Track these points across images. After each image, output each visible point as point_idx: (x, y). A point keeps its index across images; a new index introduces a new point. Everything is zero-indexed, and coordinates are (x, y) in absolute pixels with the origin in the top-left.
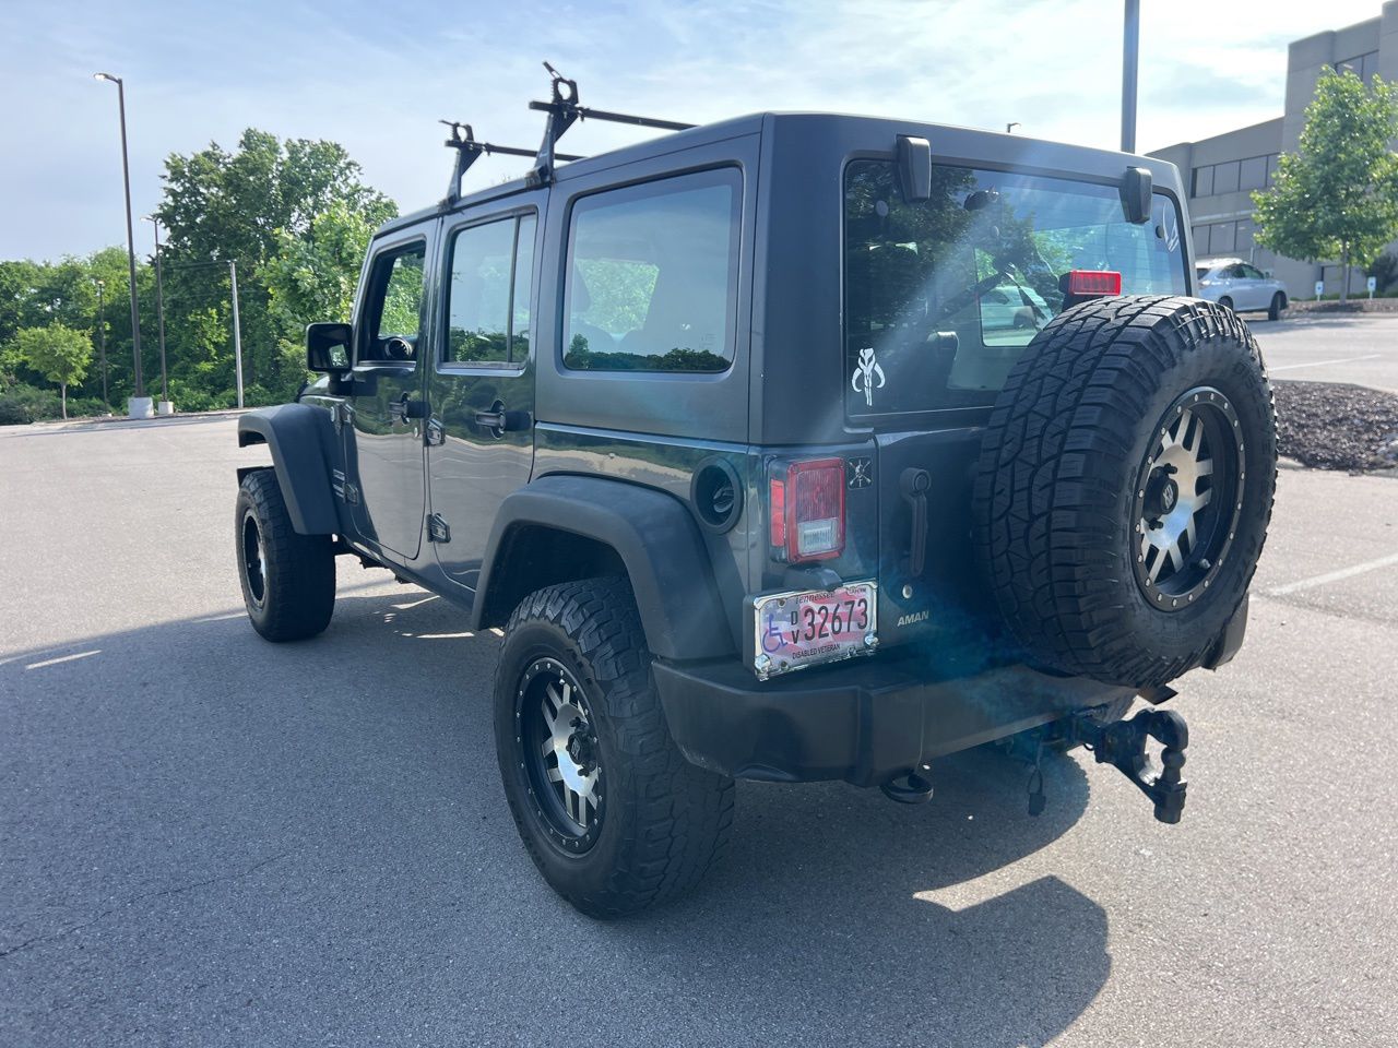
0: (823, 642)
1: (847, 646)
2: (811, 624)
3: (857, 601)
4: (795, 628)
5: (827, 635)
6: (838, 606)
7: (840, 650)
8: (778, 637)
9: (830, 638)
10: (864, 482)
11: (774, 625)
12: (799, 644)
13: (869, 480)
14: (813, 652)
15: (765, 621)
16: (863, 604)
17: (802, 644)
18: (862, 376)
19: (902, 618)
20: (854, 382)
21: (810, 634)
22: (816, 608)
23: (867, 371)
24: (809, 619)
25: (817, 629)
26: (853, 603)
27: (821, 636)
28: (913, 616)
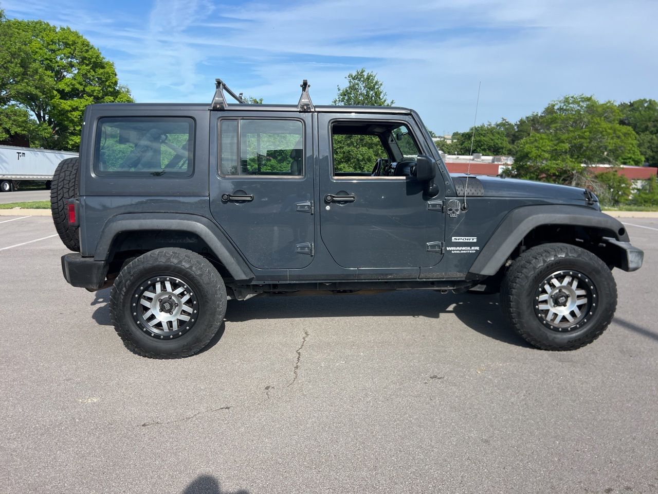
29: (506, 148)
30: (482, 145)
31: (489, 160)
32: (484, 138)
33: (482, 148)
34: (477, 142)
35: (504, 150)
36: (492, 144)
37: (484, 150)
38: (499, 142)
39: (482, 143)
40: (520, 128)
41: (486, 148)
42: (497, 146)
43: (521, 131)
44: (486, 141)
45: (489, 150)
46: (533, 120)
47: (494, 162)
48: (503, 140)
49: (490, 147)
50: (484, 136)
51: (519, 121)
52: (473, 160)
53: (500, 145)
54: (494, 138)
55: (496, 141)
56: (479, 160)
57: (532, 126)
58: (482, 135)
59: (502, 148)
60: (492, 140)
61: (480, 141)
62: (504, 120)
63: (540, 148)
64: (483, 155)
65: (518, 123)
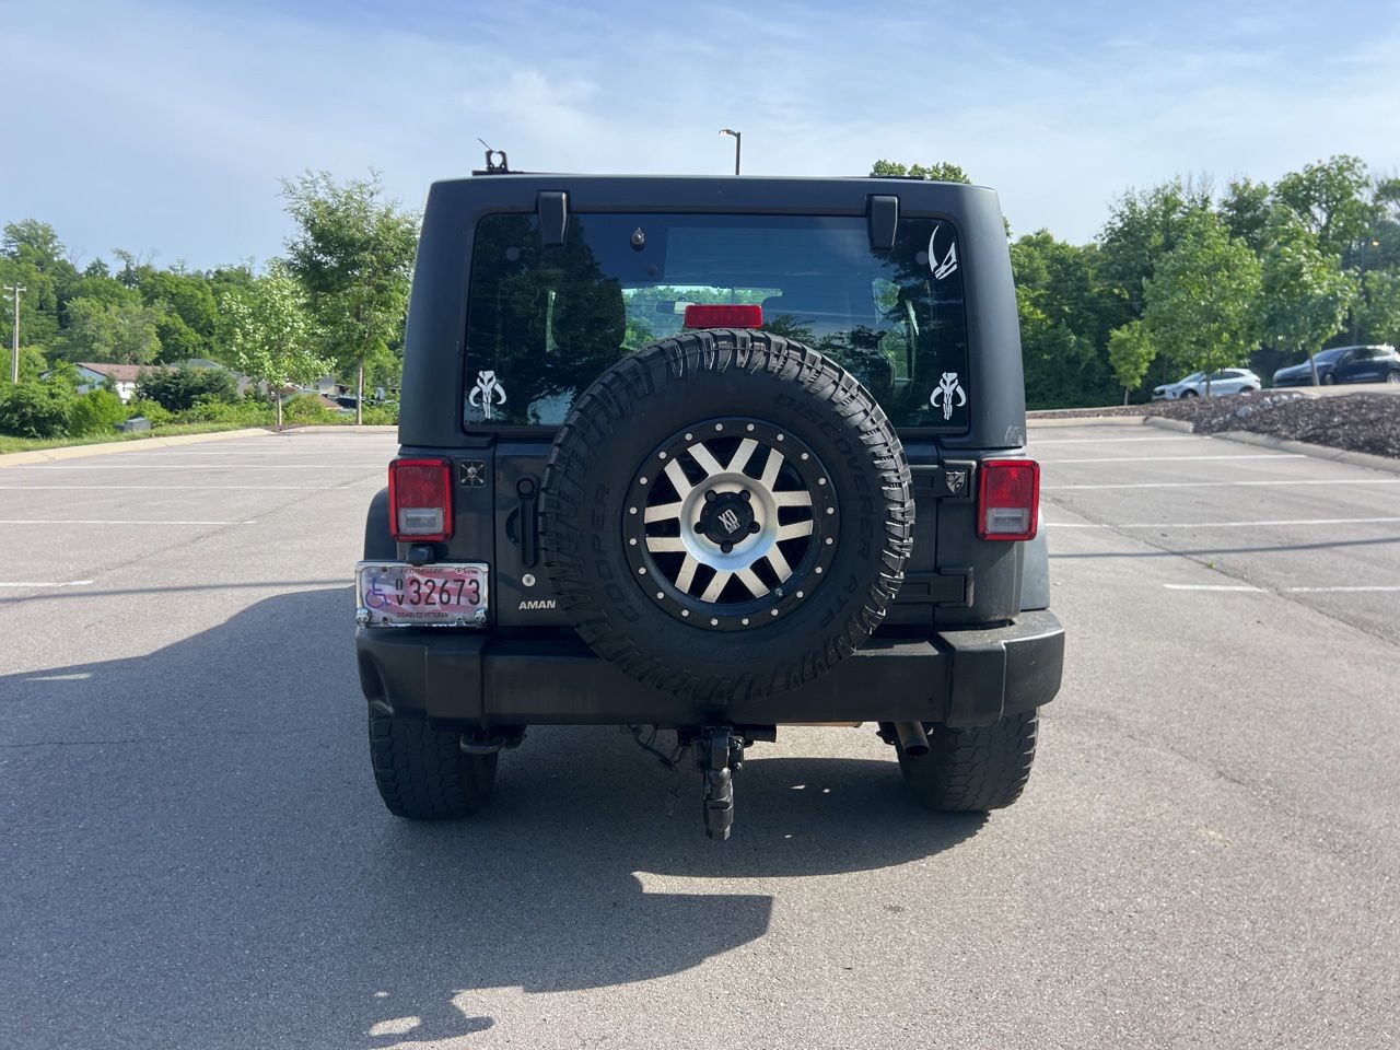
0: (429, 608)
1: (456, 617)
2: (417, 592)
3: (468, 581)
4: (400, 593)
5: (434, 604)
6: (446, 582)
7: (448, 619)
8: (382, 598)
9: (438, 607)
10: (477, 483)
11: (377, 586)
12: (404, 606)
13: (482, 481)
14: (419, 615)
15: (368, 582)
16: (474, 585)
17: (406, 607)
18: (480, 395)
19: (523, 603)
20: (471, 399)
21: (416, 600)
22: (422, 579)
23: (487, 389)
24: (415, 587)
25: (423, 598)
26: (463, 581)
27: (427, 603)
28: (536, 603)
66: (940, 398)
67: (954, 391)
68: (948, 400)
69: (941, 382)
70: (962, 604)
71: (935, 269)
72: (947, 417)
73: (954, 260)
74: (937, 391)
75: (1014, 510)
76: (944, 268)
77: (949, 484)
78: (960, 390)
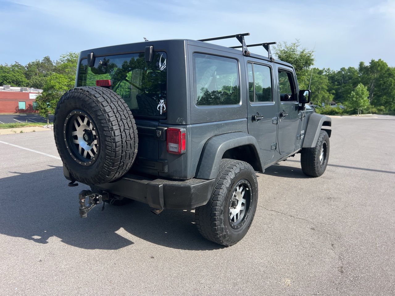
29: (25, 82)
30: (7, 79)
31: (18, 90)
32: (8, 75)
33: (8, 81)
34: (3, 77)
35: (24, 83)
36: (15, 79)
37: (9, 83)
38: (19, 77)
39: (7, 78)
40: (30, 69)
41: (11, 81)
42: (18, 80)
43: (30, 71)
44: (10, 77)
45: (13, 83)
46: (37, 65)
47: (22, 91)
48: (22, 76)
49: (13, 80)
50: (8, 73)
51: (28, 65)
52: (4, 89)
53: (20, 80)
54: (15, 75)
55: (18, 77)
56: (8, 89)
57: (38, 69)
58: (6, 72)
59: (22, 82)
60: (15, 76)
61: (5, 76)
62: (17, 63)
63: (60, 83)
64: (11, 86)
65: (27, 66)
66: (159, 108)
67: (163, 106)
68: (161, 108)
69: (160, 103)
70: (162, 171)
71: (161, 67)
72: (161, 114)
73: (165, 64)
74: (159, 106)
75: (175, 144)
76: (163, 67)
77: (157, 134)
78: (164, 106)
